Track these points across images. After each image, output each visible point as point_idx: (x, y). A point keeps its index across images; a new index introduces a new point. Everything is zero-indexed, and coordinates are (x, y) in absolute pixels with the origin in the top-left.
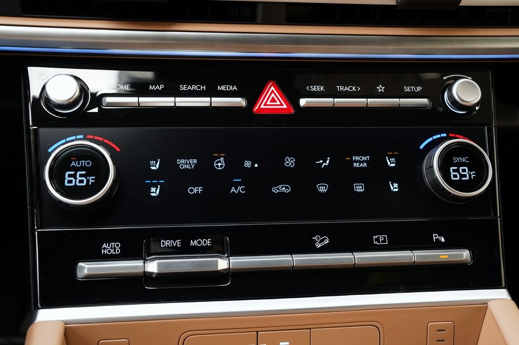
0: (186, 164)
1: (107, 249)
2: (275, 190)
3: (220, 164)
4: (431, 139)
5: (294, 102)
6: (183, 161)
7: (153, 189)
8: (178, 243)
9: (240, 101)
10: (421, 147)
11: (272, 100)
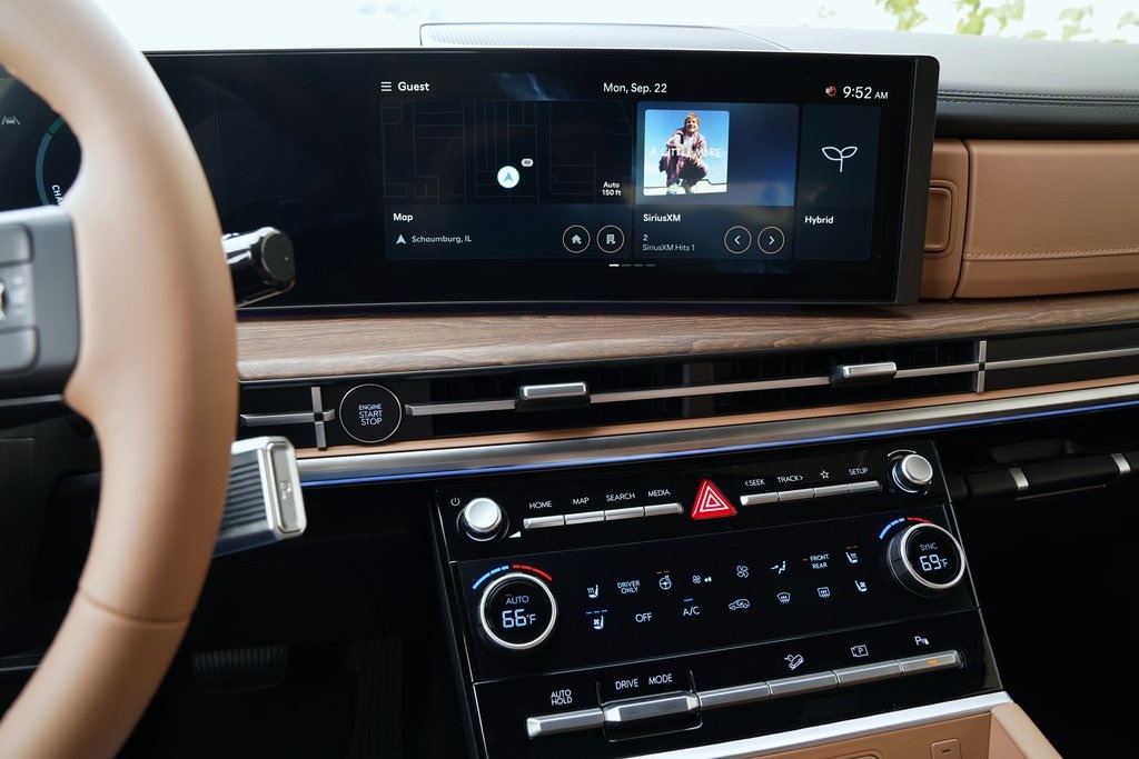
0: (628, 587)
1: (557, 698)
2: (732, 607)
3: (666, 583)
4: (889, 526)
5: (735, 502)
6: (624, 584)
7: (596, 622)
8: (635, 683)
9: (675, 507)
10: (881, 537)
11: (710, 502)
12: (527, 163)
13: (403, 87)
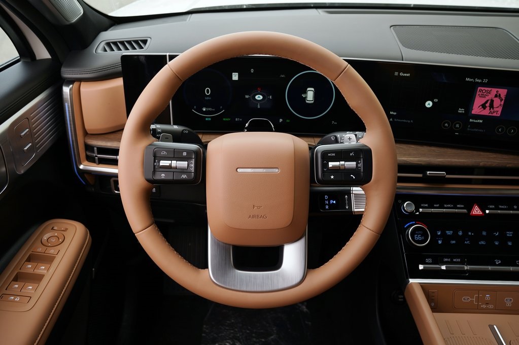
0: (449, 233)
1: (427, 260)
2: (480, 243)
3: (460, 233)
5: (484, 212)
7: (439, 241)
8: (449, 260)
9: (465, 211)
11: (477, 211)
12: (436, 100)
13: (401, 74)
